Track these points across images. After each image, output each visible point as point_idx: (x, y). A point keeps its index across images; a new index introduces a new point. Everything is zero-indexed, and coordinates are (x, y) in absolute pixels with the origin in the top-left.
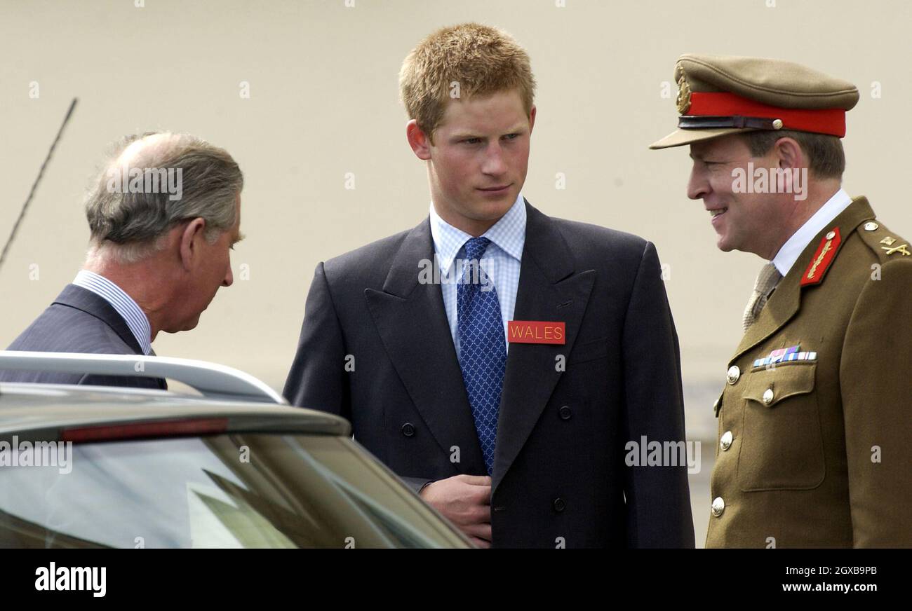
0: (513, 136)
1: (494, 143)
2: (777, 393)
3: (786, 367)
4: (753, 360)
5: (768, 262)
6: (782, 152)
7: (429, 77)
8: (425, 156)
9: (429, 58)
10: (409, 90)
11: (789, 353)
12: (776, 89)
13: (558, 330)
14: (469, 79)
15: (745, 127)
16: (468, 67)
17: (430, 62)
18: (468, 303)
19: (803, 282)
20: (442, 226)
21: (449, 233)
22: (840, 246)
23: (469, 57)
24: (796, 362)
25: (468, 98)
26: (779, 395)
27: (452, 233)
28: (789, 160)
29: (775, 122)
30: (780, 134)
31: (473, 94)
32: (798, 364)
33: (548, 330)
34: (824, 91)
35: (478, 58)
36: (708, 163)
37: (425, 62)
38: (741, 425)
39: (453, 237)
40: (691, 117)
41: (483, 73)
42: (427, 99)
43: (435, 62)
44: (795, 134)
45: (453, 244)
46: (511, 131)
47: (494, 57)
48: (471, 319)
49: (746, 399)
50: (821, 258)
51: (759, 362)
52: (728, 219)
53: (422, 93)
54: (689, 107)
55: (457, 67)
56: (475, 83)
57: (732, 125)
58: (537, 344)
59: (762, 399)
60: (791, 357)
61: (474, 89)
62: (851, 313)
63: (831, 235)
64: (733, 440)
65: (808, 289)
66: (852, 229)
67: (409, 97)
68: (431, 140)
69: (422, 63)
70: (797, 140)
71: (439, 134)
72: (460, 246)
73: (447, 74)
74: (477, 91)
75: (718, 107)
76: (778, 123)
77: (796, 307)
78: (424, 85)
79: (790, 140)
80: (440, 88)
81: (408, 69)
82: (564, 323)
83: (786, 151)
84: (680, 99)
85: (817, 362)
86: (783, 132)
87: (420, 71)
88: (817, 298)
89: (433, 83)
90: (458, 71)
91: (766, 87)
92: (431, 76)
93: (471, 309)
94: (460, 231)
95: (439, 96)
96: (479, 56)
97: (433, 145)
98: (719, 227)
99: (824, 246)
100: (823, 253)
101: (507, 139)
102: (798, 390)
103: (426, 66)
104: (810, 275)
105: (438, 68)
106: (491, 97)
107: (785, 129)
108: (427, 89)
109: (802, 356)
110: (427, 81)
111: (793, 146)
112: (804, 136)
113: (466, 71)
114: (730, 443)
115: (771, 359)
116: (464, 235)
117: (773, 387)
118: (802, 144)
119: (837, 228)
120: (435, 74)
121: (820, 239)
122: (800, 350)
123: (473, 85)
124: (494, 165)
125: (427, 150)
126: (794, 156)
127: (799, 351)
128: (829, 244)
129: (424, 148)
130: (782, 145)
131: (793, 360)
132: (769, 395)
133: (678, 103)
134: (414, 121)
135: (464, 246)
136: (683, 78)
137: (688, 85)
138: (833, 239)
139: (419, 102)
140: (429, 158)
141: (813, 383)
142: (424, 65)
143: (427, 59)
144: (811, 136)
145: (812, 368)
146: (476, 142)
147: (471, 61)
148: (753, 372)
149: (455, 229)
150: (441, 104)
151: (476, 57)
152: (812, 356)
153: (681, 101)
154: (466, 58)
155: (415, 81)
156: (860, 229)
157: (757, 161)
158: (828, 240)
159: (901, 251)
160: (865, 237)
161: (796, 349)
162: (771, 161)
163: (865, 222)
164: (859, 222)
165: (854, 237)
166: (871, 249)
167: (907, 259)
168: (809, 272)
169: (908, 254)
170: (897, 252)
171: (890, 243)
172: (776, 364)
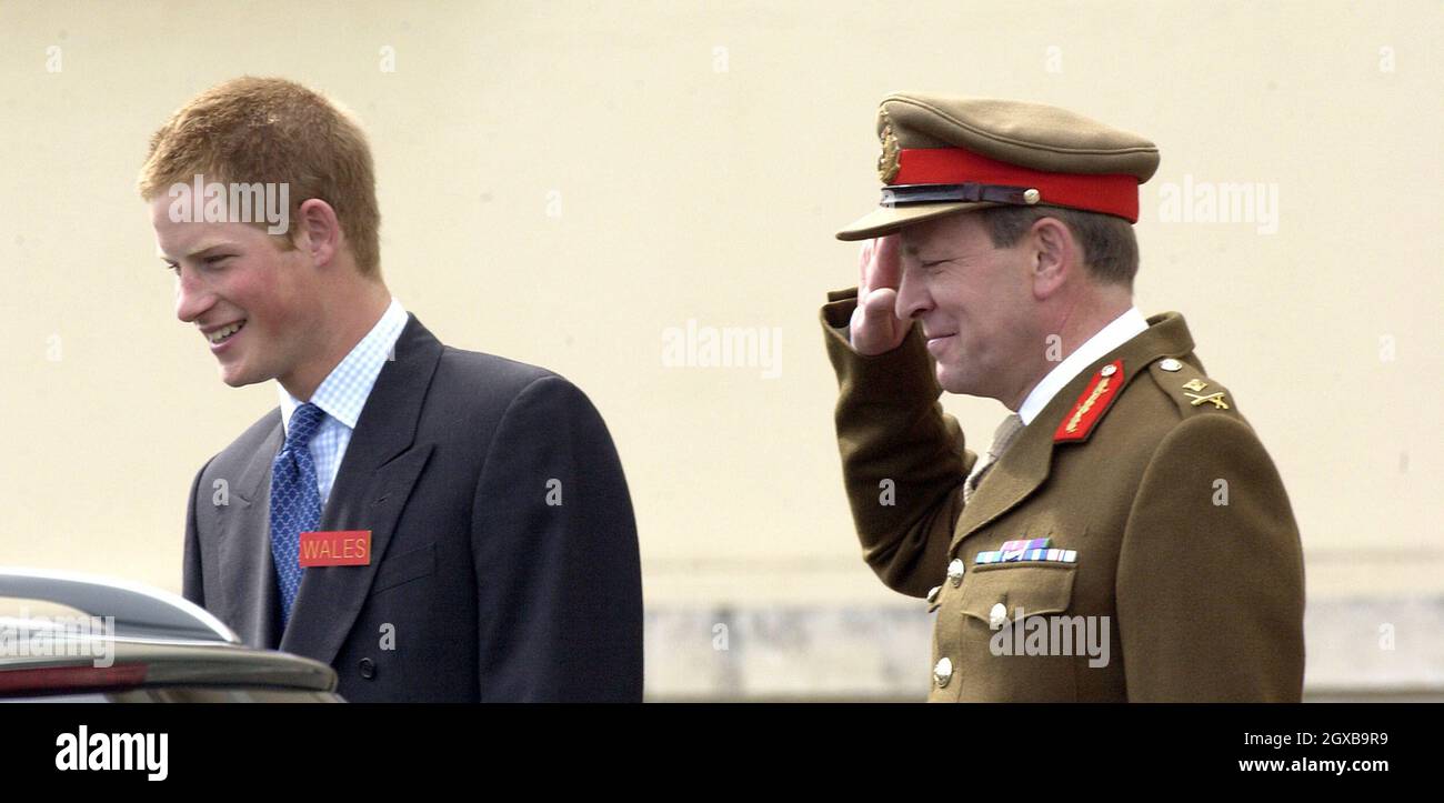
2: (1012, 608)
3: (1030, 569)
4: (974, 553)
5: (1011, 413)
6: (1043, 239)
11: (1032, 548)
12: (1030, 142)
13: (361, 543)
15: (981, 200)
19: (1057, 437)
22: (1121, 388)
24: (1044, 564)
28: (1055, 255)
29: (1027, 193)
30: (1037, 212)
32: (1047, 567)
34: (1103, 146)
36: (928, 264)
38: (959, 653)
44: (1062, 212)
49: (965, 615)
50: (1090, 402)
51: (986, 557)
54: (897, 173)
57: (960, 197)
59: (988, 616)
60: (1036, 555)
62: (1134, 494)
63: (1109, 370)
64: (953, 672)
65: (1064, 449)
66: (1141, 367)
70: (1064, 221)
76: (1032, 195)
77: (1043, 473)
79: (1055, 221)
82: (368, 534)
83: (1048, 239)
84: (883, 161)
85: (1077, 567)
86: (1042, 211)
88: (1079, 466)
91: (1015, 138)
99: (1095, 386)
100: (1095, 395)
102: (1045, 607)
104: (1071, 427)
107: (1045, 204)
109: (1053, 555)
111: (1059, 231)
112: (1075, 216)
114: (949, 676)
115: (1003, 554)
117: (1005, 600)
118: (1073, 227)
119: (1120, 362)
121: (1091, 374)
122: (1050, 546)
126: (1060, 245)
127: (1048, 547)
128: (1104, 383)
130: (1041, 230)
131: (1041, 561)
136: (888, 129)
137: (895, 139)
138: (1111, 376)
141: (1068, 597)
144: (1086, 216)
145: (1069, 575)
148: (976, 571)
152: (1070, 556)
153: (886, 160)
156: (1152, 367)
157: (1002, 256)
158: (1103, 377)
159: (1214, 401)
160: (1161, 379)
161: (1046, 542)
162: (1025, 256)
163: (1162, 358)
164: (1154, 357)
165: (1145, 377)
166: (1168, 396)
167: (1223, 415)
168: (1069, 422)
169: (1225, 407)
170: (1208, 402)
171: (1198, 388)
172: (1012, 565)
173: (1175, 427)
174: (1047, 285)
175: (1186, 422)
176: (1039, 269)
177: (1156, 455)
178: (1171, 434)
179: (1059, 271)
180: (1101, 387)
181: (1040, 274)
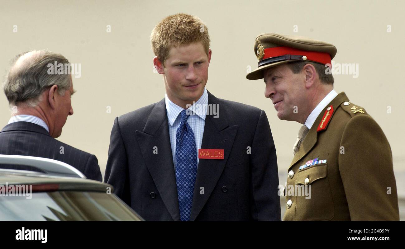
0: (200, 63)
1: (191, 66)
2: (310, 179)
3: (314, 168)
4: (299, 167)
6: (307, 71)
7: (162, 37)
8: (162, 72)
9: (162, 29)
10: (154, 43)
11: (314, 161)
13: (221, 153)
14: (179, 37)
15: (291, 59)
16: (178, 32)
17: (163, 31)
18: (181, 139)
19: (318, 130)
20: (171, 104)
21: (174, 107)
22: (333, 113)
23: (179, 28)
24: (318, 165)
25: (178, 46)
26: (312, 180)
27: (175, 107)
28: (310, 75)
29: (303, 57)
31: (181, 44)
32: (319, 166)
33: (217, 153)
35: (183, 28)
36: (274, 79)
37: (160, 31)
39: (175, 109)
40: (264, 60)
41: (185, 34)
42: (161, 47)
43: (164, 30)
44: (312, 63)
45: (176, 112)
46: (199, 60)
47: (190, 28)
48: (182, 146)
49: (297, 184)
50: (325, 119)
51: (302, 167)
53: (159, 44)
54: (264, 56)
55: (174, 32)
56: (182, 39)
57: (284, 59)
58: (211, 159)
59: (304, 183)
60: (316, 163)
61: (181, 42)
63: (329, 108)
64: (292, 203)
65: (321, 133)
66: (338, 105)
67: (154, 46)
68: (164, 65)
69: (159, 31)
70: (314, 66)
71: (167, 62)
72: (179, 114)
73: (169, 36)
74: (182, 43)
77: (315, 141)
78: (160, 41)
79: (311, 65)
80: (166, 42)
81: (154, 34)
82: (223, 150)
85: (327, 164)
86: (307, 61)
87: (158, 35)
88: (324, 137)
89: (164, 39)
90: (174, 34)
92: (163, 36)
93: (182, 141)
94: (178, 107)
95: (166, 45)
96: (184, 27)
97: (165, 68)
99: (326, 114)
100: (326, 116)
101: (197, 64)
102: (319, 177)
103: (161, 32)
104: (321, 127)
105: (166, 33)
106: (189, 45)
108: (161, 42)
109: (320, 162)
110: (161, 39)
111: (312, 68)
112: (316, 64)
113: (178, 34)
114: (291, 205)
115: (307, 165)
116: (180, 108)
117: (308, 177)
118: (316, 68)
119: (332, 106)
120: (165, 35)
123: (181, 40)
124: (191, 76)
125: (162, 70)
126: (312, 72)
127: (319, 160)
128: (328, 112)
129: (161, 69)
130: (306, 67)
131: (317, 164)
132: (307, 180)
134: (156, 57)
135: (180, 113)
136: (259, 45)
137: (262, 47)
138: (330, 110)
139: (158, 48)
140: (164, 73)
141: (326, 173)
142: (160, 32)
143: (161, 29)
144: (319, 65)
145: (325, 167)
146: (183, 65)
147: (180, 29)
148: (300, 172)
149: (176, 105)
150: (167, 49)
151: (182, 28)
153: (260, 54)
154: (178, 28)
155: (156, 39)
156: (341, 105)
157: (296, 76)
158: (328, 111)
159: (360, 111)
160: (344, 108)
161: (318, 159)
162: (302, 76)
163: (344, 102)
164: (342, 102)
165: (340, 109)
166: (347, 112)
167: (363, 115)
168: (320, 125)
169: (364, 113)
170: (358, 112)
171: (355, 109)
172: (309, 167)
173: (349, 120)
174: (309, 84)
175: (353, 118)
176: (307, 80)
177: (345, 129)
178: (349, 122)
179: (313, 79)
180: (328, 114)
181: (307, 81)
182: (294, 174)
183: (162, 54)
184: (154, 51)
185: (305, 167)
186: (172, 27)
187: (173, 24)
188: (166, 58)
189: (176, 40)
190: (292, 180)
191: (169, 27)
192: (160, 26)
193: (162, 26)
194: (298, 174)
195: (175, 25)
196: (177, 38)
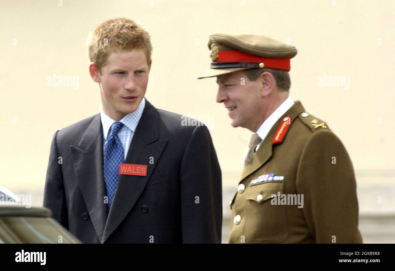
0: (141, 71)
1: (131, 74)
2: (264, 195)
3: (268, 184)
4: (250, 181)
5: (254, 133)
6: (264, 79)
7: (101, 41)
8: (98, 80)
9: (102, 32)
10: (91, 48)
11: (269, 177)
12: (261, 48)
13: (143, 169)
14: (120, 42)
15: (246, 67)
16: (120, 36)
17: (102, 34)
19: (274, 142)
23: (121, 32)
24: (273, 181)
26: (266, 197)
28: (267, 83)
29: (260, 64)
30: (263, 70)
31: (122, 49)
33: (139, 169)
35: (126, 33)
36: (227, 86)
37: (99, 34)
38: (245, 212)
40: (218, 63)
41: (127, 39)
42: (100, 53)
43: (105, 34)
44: (270, 70)
46: (140, 68)
47: (133, 33)
49: (248, 200)
50: (281, 130)
51: (254, 182)
52: (237, 112)
53: (98, 49)
54: (218, 58)
55: (115, 36)
56: (124, 44)
57: (239, 66)
58: (133, 175)
59: (257, 199)
60: (270, 179)
61: (123, 47)
63: (286, 119)
64: (241, 219)
65: (275, 146)
66: (296, 116)
67: (91, 52)
68: (101, 72)
69: (98, 35)
70: (271, 73)
71: (106, 70)
73: (110, 40)
75: (232, 58)
76: (262, 65)
77: (270, 154)
78: (99, 45)
79: (268, 73)
80: (106, 47)
82: (146, 166)
83: (266, 78)
84: (213, 54)
85: (284, 182)
86: (265, 70)
87: (97, 39)
88: (281, 150)
89: (103, 44)
90: (116, 38)
91: (256, 47)
92: (103, 40)
95: (105, 50)
96: (126, 31)
97: (101, 75)
98: (232, 116)
99: (282, 125)
100: (283, 128)
101: (138, 72)
103: (100, 36)
104: (277, 138)
105: (106, 36)
106: (130, 51)
107: (266, 67)
108: (100, 46)
109: (276, 178)
110: (100, 43)
111: (269, 76)
112: (274, 71)
113: (120, 38)
115: (259, 180)
117: (262, 193)
118: (274, 74)
119: (288, 116)
121: (280, 121)
122: (275, 175)
123: (122, 45)
124: (130, 85)
125: (98, 78)
126: (270, 80)
129: (97, 76)
130: (264, 76)
131: (272, 180)
132: (260, 198)
133: (211, 56)
134: (92, 63)
136: (213, 44)
137: (216, 48)
139: (96, 54)
140: (99, 82)
141: (283, 191)
142: (99, 36)
145: (282, 185)
146: (122, 73)
147: (122, 34)
148: (251, 186)
150: (107, 54)
151: (124, 32)
152: (281, 178)
153: (214, 55)
154: (119, 32)
155: (95, 43)
156: (300, 116)
157: (252, 84)
158: (284, 122)
159: (322, 126)
160: (303, 120)
161: (273, 175)
162: (259, 84)
163: (302, 113)
164: (299, 113)
165: (297, 120)
166: (307, 126)
167: (325, 130)
169: (325, 127)
170: (320, 127)
171: (316, 122)
172: (263, 183)
173: (311, 136)
174: (266, 93)
175: (314, 134)
176: (263, 88)
178: (310, 138)
179: (270, 88)
180: (284, 125)
181: (263, 89)
182: (245, 188)
183: (100, 61)
184: (90, 56)
185: (258, 182)
186: (113, 31)
187: (114, 28)
188: (105, 65)
189: (117, 44)
190: (242, 194)
191: (110, 31)
192: (99, 30)
193: (101, 30)
194: (249, 189)
195: (117, 29)
196: (119, 43)
